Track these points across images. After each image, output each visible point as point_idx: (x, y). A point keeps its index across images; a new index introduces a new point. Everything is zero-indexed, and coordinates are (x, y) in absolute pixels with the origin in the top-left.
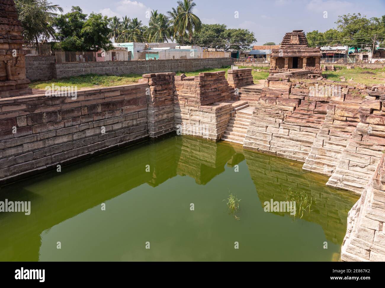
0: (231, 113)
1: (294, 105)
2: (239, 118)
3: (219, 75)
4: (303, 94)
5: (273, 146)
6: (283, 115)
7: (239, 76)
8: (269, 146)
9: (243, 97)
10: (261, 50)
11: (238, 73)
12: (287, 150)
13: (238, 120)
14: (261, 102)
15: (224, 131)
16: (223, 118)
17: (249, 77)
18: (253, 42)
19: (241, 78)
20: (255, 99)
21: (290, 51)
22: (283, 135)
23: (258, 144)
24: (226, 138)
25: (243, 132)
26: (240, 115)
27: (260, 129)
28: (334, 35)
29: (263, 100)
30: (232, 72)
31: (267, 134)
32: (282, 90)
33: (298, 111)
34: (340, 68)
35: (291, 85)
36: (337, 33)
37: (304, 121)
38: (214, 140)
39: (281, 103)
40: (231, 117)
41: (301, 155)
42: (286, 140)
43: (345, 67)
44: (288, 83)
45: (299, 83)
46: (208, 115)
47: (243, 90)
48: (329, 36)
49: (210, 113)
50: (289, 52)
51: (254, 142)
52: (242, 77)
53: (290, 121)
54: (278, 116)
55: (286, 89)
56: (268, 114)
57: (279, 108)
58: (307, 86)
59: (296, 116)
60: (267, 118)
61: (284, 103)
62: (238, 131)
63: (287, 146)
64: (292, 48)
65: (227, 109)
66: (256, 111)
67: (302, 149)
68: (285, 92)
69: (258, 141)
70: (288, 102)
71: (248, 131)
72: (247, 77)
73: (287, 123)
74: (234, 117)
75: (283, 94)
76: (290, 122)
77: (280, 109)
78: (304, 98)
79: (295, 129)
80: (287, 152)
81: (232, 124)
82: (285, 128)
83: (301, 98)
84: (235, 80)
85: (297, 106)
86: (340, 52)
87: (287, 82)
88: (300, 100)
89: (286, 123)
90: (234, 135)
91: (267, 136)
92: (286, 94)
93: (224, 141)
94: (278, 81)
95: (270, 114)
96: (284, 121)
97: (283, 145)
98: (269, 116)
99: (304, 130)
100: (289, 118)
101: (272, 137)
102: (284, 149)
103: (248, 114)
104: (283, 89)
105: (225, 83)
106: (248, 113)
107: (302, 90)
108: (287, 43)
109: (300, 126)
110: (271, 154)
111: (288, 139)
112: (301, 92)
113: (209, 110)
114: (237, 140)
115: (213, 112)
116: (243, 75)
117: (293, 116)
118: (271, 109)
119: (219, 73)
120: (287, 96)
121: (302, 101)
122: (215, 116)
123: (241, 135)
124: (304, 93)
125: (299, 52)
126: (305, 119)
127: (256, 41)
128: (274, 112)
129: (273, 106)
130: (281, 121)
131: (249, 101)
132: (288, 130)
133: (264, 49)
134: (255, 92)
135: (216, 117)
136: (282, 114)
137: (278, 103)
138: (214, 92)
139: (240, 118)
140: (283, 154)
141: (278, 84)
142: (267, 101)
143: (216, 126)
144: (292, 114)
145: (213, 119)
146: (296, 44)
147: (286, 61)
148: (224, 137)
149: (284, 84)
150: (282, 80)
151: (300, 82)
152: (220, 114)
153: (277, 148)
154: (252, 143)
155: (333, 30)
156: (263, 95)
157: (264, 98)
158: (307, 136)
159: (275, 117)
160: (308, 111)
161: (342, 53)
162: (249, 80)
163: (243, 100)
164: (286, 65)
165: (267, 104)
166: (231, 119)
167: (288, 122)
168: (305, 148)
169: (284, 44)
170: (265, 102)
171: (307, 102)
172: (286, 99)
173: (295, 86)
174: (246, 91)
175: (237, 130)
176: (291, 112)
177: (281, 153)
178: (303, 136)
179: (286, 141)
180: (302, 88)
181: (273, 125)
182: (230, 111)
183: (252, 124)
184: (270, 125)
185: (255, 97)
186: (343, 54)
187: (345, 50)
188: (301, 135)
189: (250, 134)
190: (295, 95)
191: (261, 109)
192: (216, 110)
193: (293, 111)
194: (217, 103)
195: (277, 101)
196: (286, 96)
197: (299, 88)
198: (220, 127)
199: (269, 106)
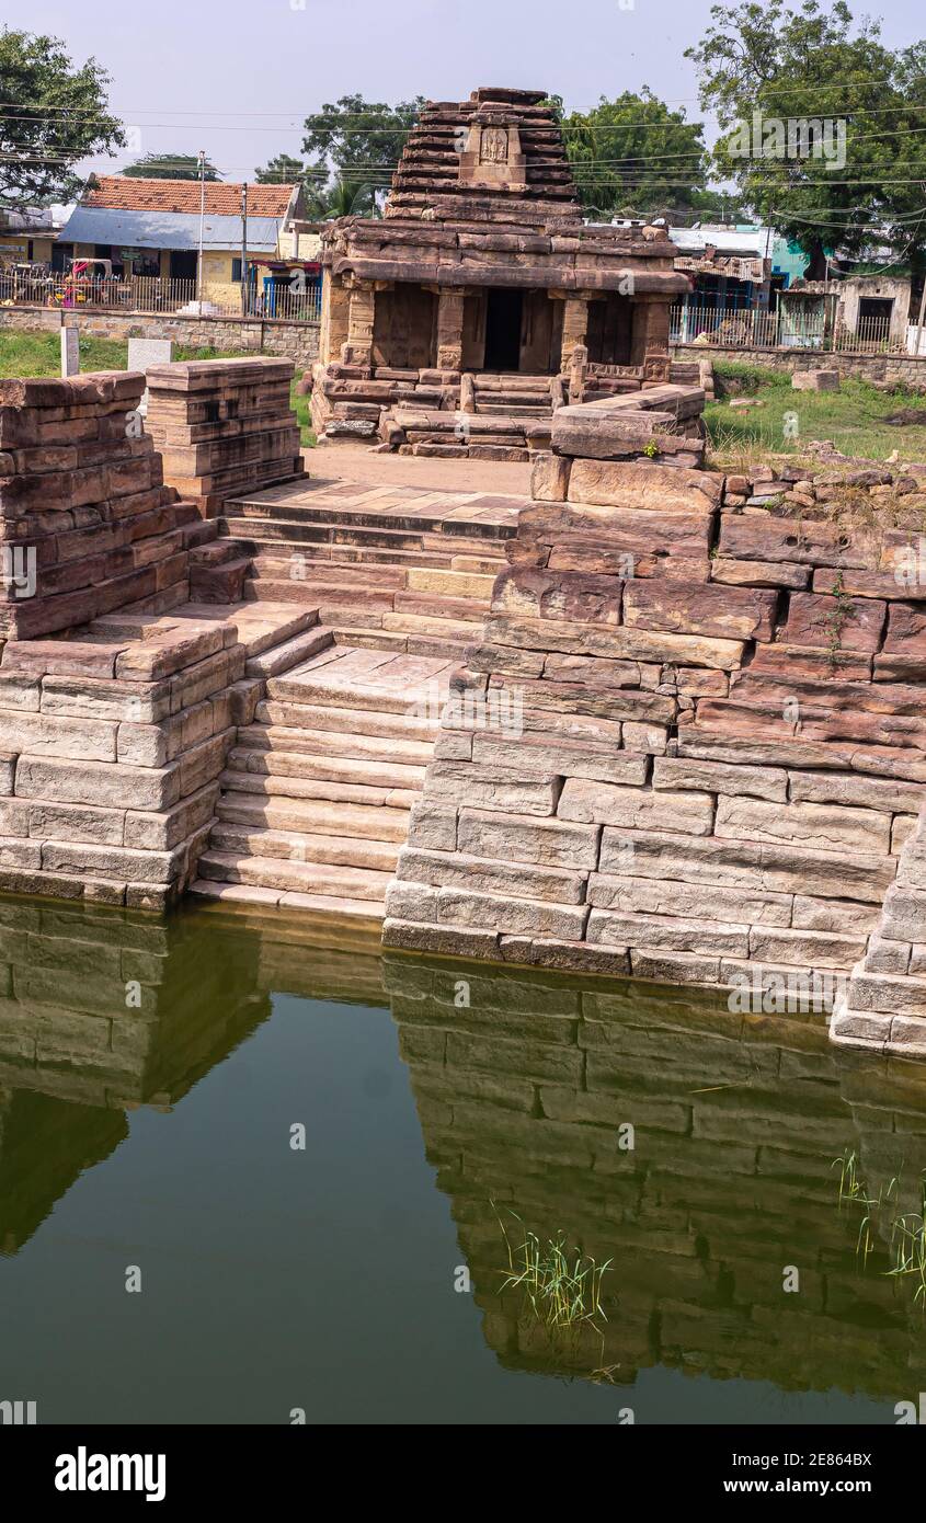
0: (233, 693)
1: (746, 626)
2: (298, 731)
3: (108, 403)
4: (802, 554)
5: (607, 914)
6: (675, 696)
7: (223, 413)
8: (580, 912)
9: (271, 573)
10: (149, 216)
11: (217, 390)
12: (703, 929)
13: (289, 749)
14: (513, 608)
15: (202, 831)
16: (193, 732)
17: (278, 424)
18: (99, 143)
19: (232, 430)
20: (371, 590)
21: (478, 239)
22: (675, 831)
23: (501, 908)
24: (227, 877)
25: (352, 829)
26: (297, 707)
27: (511, 797)
28: (648, 142)
29: (524, 591)
30: (184, 386)
31: (566, 833)
32: (665, 527)
33: (772, 670)
34: (750, 383)
35: (723, 494)
36: (669, 129)
37: (811, 733)
38: (146, 901)
39: (656, 614)
40: (233, 724)
41: (797, 957)
42: (693, 865)
43: (780, 377)
44: (704, 478)
45: (769, 477)
46: (92, 714)
47: (268, 526)
48: (619, 147)
49: (100, 694)
50: (471, 246)
51: (464, 892)
52: (242, 423)
53: (722, 739)
54: (635, 704)
55: (690, 518)
56: (567, 692)
57: (644, 646)
58: (824, 501)
59: (758, 702)
60: (560, 722)
61: (676, 617)
62: (308, 828)
63: (703, 902)
64: (484, 216)
65: (215, 660)
66: (475, 675)
67: (804, 919)
68: (685, 535)
69: (496, 882)
70: (706, 604)
71: (423, 818)
72: (267, 425)
73: (702, 752)
74: (256, 721)
75: (665, 554)
76: (721, 745)
77: (649, 658)
78: (811, 575)
79: (752, 789)
80: (701, 943)
81: (253, 779)
82: (689, 782)
83: (794, 582)
84: (203, 449)
85: (766, 633)
86: (731, 267)
87: (695, 468)
88: (783, 592)
89: (690, 750)
90: (282, 853)
91: (565, 843)
92: (692, 553)
93: (217, 900)
94: (630, 457)
95: (579, 690)
96: (679, 741)
97: (674, 899)
98: (572, 705)
99: (815, 795)
100: (711, 717)
101: (599, 852)
102: (683, 927)
103: (363, 700)
104: (666, 519)
105: (146, 465)
106: (360, 691)
107: (793, 526)
108: (441, 182)
109: (787, 767)
110: (592, 967)
111: (707, 857)
112: (791, 540)
113: (99, 675)
114: (310, 889)
115: (132, 687)
116: (242, 410)
117: (742, 697)
118: (585, 661)
119: (107, 386)
120: (698, 568)
121: (795, 597)
122: (149, 717)
123: (341, 854)
124: (808, 547)
125: (539, 251)
126: (820, 719)
127: (119, 138)
128: (606, 676)
129: (600, 637)
130: (657, 737)
131: (326, 608)
132: (705, 799)
133: (175, 210)
134: (364, 539)
135: (154, 723)
136: (662, 689)
137: (632, 614)
138: (91, 533)
139: (308, 733)
140: (680, 958)
141: (632, 480)
142: (558, 601)
143: (159, 793)
144: (736, 685)
145: (132, 741)
146: (505, 194)
147: (450, 315)
148: (205, 872)
149: (675, 484)
150: (657, 457)
151: (781, 469)
152: (176, 706)
153: (638, 920)
154: (458, 900)
155: (645, 100)
156: (522, 558)
157: (536, 579)
158: (833, 832)
159: (614, 713)
160: (836, 665)
161: (745, 275)
162: (280, 451)
163: (276, 594)
164: (448, 343)
165: (556, 621)
166: (237, 741)
167: (709, 745)
168: (820, 910)
169: (420, 189)
170: (544, 605)
171: (827, 607)
172: (690, 586)
173: (750, 501)
174: (289, 533)
175: (305, 821)
176: (728, 673)
177: (665, 954)
178: (807, 830)
179: (698, 873)
180: (794, 512)
181: (605, 768)
182: (230, 682)
183: (451, 765)
184: (581, 771)
185: (366, 577)
186: (747, 283)
187: (754, 254)
188: (793, 827)
189: (438, 837)
190: (747, 558)
191: (509, 661)
192: (154, 669)
193: (737, 666)
194: (117, 620)
195: (627, 600)
196: (691, 564)
197: (775, 510)
198: (182, 798)
199: (571, 633)
